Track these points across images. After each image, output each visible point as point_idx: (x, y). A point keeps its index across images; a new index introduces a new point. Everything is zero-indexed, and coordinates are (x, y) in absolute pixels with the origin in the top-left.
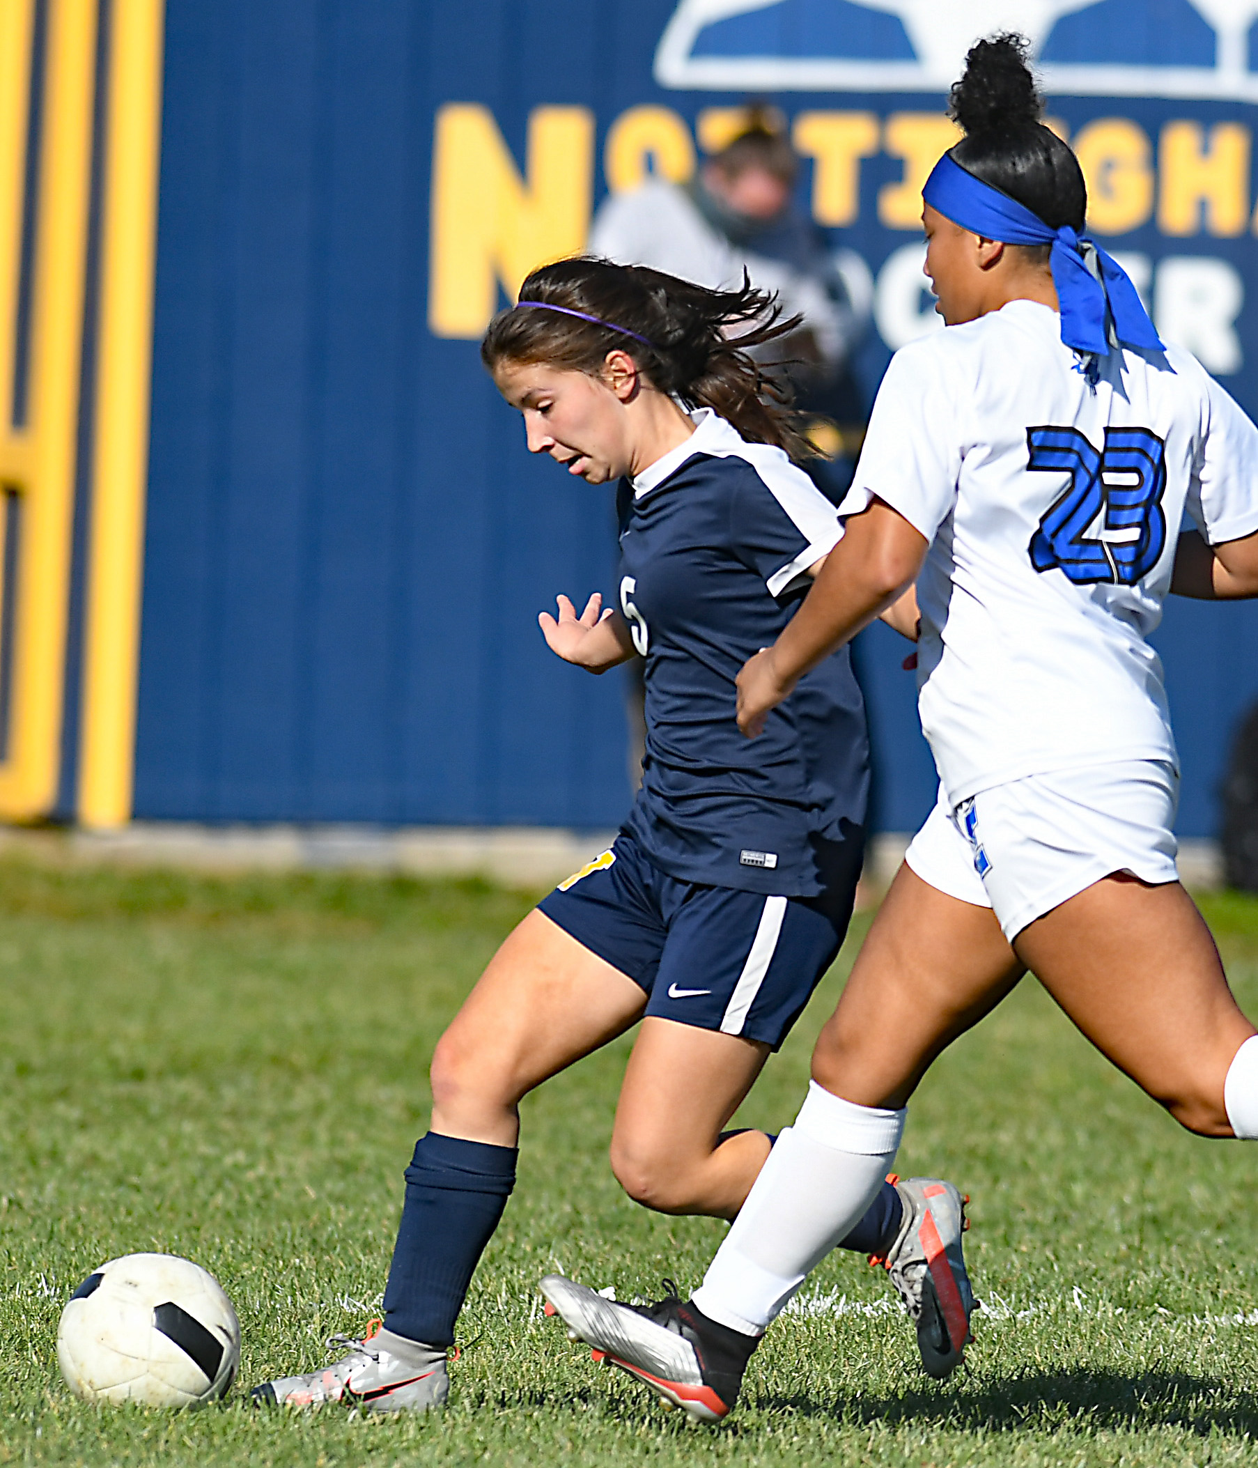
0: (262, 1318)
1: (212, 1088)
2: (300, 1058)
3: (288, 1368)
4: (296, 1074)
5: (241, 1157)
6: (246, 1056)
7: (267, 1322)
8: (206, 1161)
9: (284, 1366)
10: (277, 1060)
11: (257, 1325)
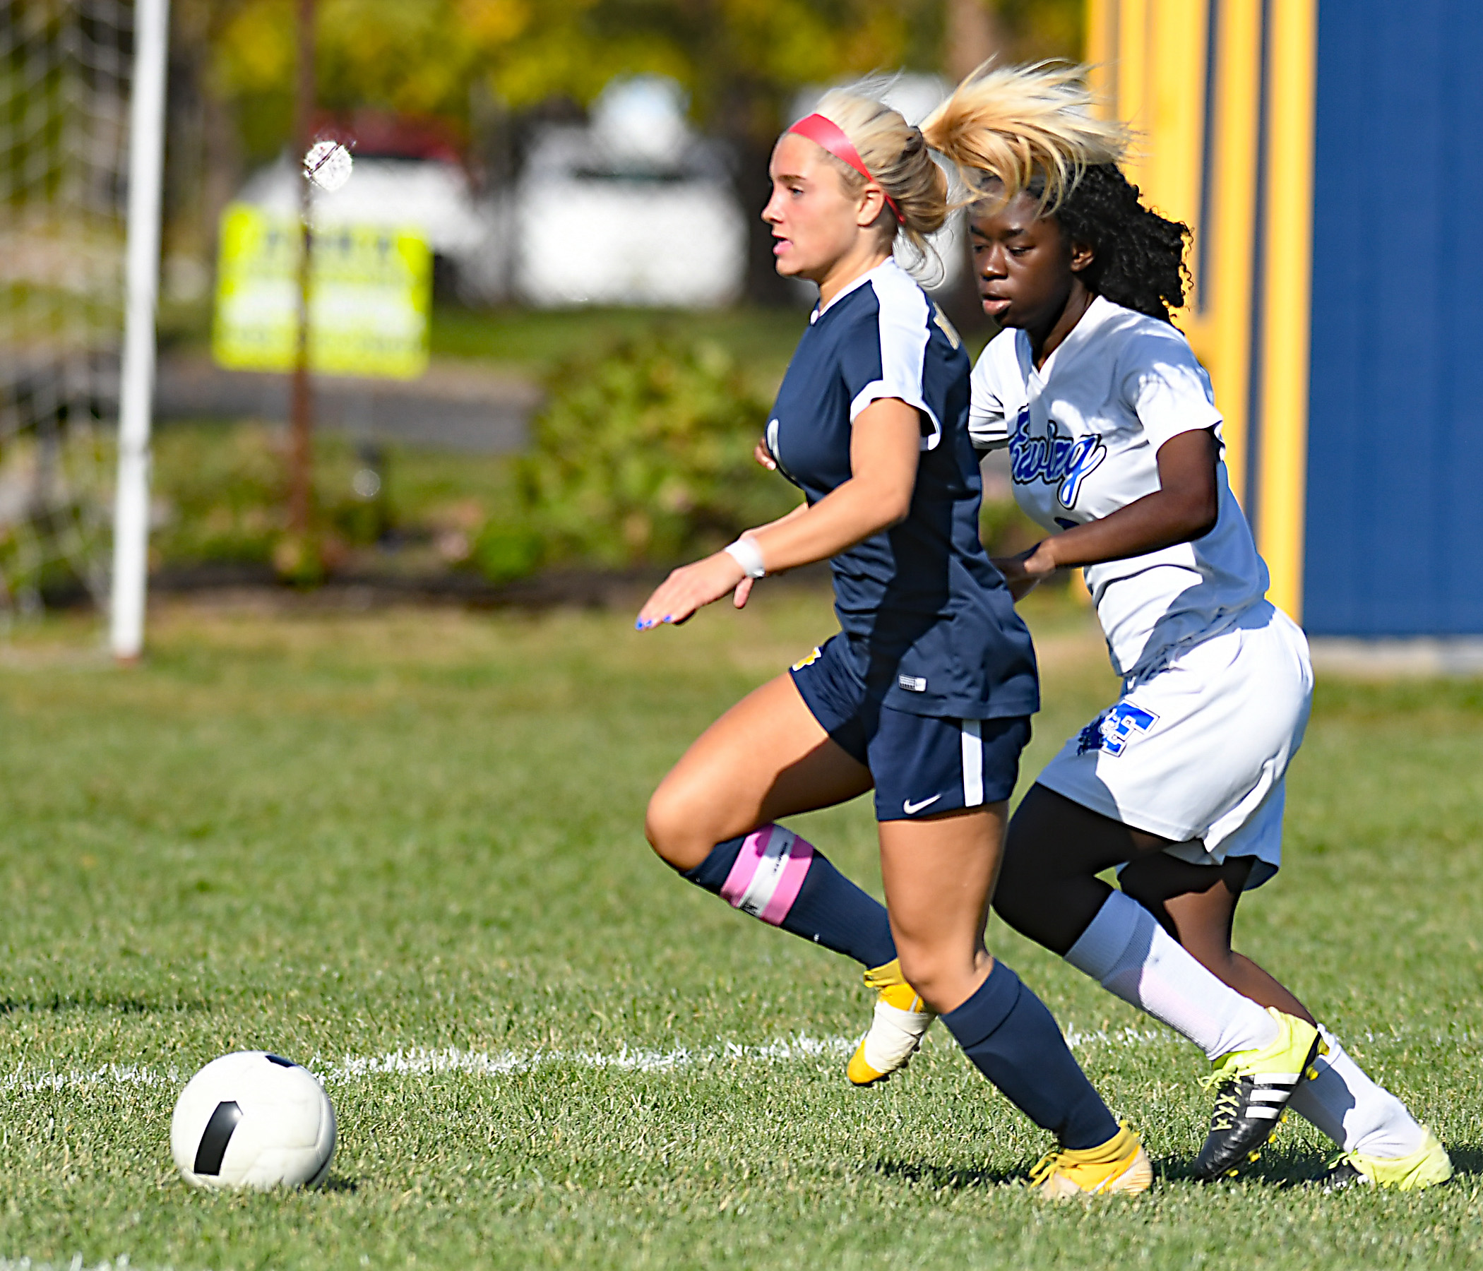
0: (1444, 1050)
1: (1383, 857)
2: (1452, 833)
3: (1468, 1091)
4: (1452, 847)
5: (1411, 915)
6: (1408, 831)
7: (1448, 1053)
8: (1386, 920)
9: (1465, 1090)
10: (1435, 835)
11: (1439, 1056)
